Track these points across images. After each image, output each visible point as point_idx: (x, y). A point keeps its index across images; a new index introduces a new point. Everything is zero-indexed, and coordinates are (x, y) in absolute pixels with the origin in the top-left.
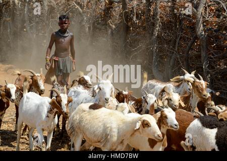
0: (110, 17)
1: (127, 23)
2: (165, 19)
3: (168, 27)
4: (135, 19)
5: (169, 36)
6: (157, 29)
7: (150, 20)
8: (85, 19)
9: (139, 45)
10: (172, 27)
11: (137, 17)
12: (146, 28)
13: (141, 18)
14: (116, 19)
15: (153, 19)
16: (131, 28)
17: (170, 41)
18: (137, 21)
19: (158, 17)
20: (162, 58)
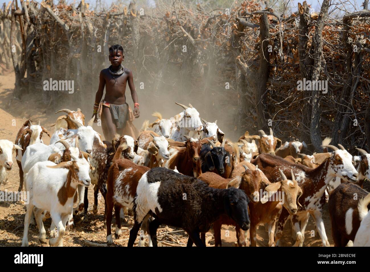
0: (240, 50)
1: (269, 60)
2: (332, 53)
3: (336, 66)
4: (281, 53)
5: (338, 81)
6: (319, 69)
7: (307, 55)
8: (199, 53)
9: (287, 96)
10: (344, 65)
11: (285, 50)
12: (300, 69)
13: (291, 51)
14: (249, 54)
15: (312, 52)
16: (275, 69)
17: (341, 89)
18: (285, 57)
19: (320, 50)
20: (327, 118)
